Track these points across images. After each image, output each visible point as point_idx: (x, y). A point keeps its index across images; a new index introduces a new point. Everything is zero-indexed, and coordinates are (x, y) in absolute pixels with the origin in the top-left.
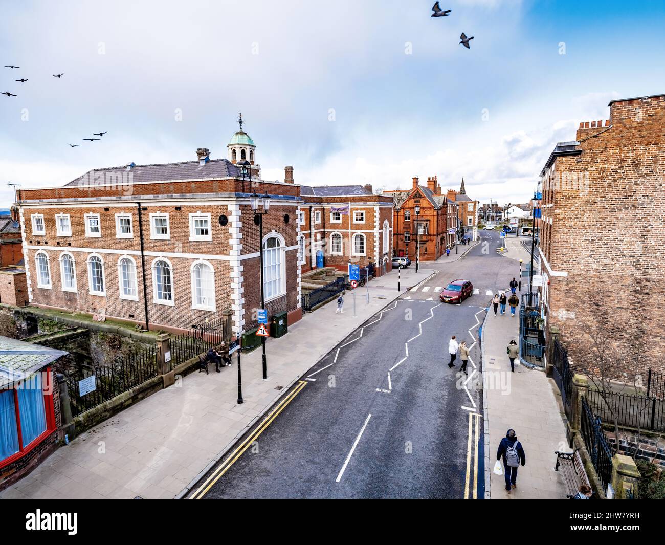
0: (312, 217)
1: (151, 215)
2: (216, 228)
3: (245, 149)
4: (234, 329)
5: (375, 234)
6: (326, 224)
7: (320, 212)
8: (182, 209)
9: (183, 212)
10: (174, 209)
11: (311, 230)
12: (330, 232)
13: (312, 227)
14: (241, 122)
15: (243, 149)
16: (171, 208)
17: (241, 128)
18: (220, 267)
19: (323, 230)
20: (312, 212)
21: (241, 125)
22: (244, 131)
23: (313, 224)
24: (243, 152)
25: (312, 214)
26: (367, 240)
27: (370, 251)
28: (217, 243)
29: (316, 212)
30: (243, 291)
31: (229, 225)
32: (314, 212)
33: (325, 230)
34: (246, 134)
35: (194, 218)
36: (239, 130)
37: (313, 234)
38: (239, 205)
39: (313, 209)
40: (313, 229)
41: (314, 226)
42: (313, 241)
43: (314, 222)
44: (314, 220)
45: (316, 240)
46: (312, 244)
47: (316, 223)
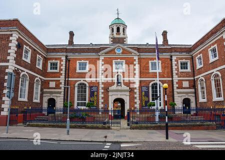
0: (174, 65)
7: (189, 61)
11: (172, 78)
12: (198, 79)
13: (174, 74)
14: (118, 14)
19: (193, 78)
20: (173, 60)
23: (175, 72)
25: (174, 63)
26: (222, 79)
29: (180, 61)
32: (177, 61)
33: (195, 78)
37: (175, 81)
39: (174, 58)
40: (175, 76)
41: (177, 74)
42: (175, 88)
43: (177, 69)
44: (178, 68)
45: (180, 87)
46: (175, 90)
47: (180, 71)
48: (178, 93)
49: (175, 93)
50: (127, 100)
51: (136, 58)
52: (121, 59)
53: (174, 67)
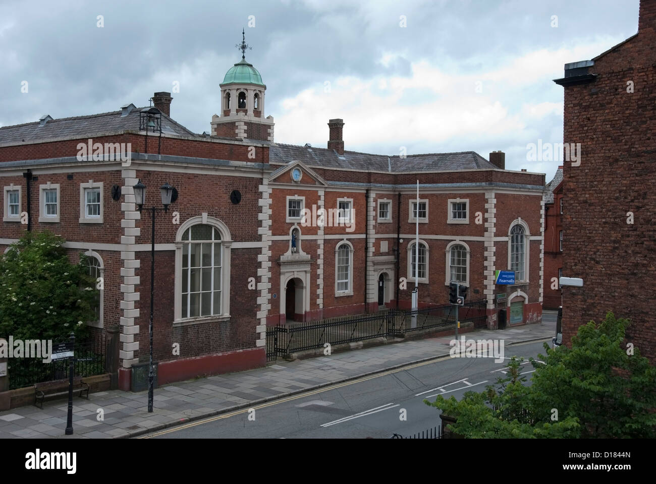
0: (371, 209)
1: (42, 186)
2: (108, 204)
3: (245, 91)
4: (122, 354)
5: (486, 245)
6: (402, 223)
7: (391, 201)
8: (74, 178)
9: (75, 181)
10: (65, 178)
11: (367, 234)
12: (409, 240)
13: (371, 227)
14: (244, 47)
15: (242, 90)
16: (63, 176)
17: (244, 57)
18: (110, 262)
19: (395, 236)
20: (371, 200)
21: (244, 52)
22: (248, 61)
23: (372, 223)
24: (242, 96)
25: (372, 204)
26: (471, 256)
27: (476, 277)
28: (108, 226)
29: (379, 201)
30: (138, 299)
31: (122, 200)
32: (375, 201)
33: (401, 236)
34: (251, 66)
35: (86, 190)
36: (239, 61)
37: (371, 241)
38: (137, 171)
39: (373, 195)
40: (372, 231)
41: (375, 227)
42: (370, 254)
43: (375, 219)
44: (376, 215)
45: (377, 253)
46: (369, 259)
47: (379, 221)
48: (375, 264)
49: (369, 264)
50: (306, 280)
51: (321, 193)
52: (300, 193)
53: (372, 213)
